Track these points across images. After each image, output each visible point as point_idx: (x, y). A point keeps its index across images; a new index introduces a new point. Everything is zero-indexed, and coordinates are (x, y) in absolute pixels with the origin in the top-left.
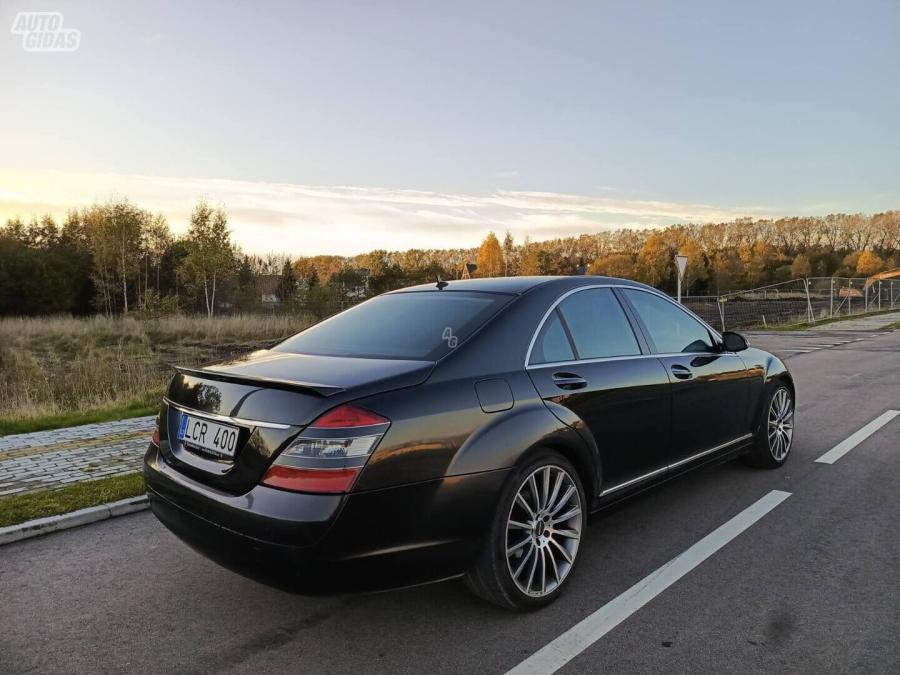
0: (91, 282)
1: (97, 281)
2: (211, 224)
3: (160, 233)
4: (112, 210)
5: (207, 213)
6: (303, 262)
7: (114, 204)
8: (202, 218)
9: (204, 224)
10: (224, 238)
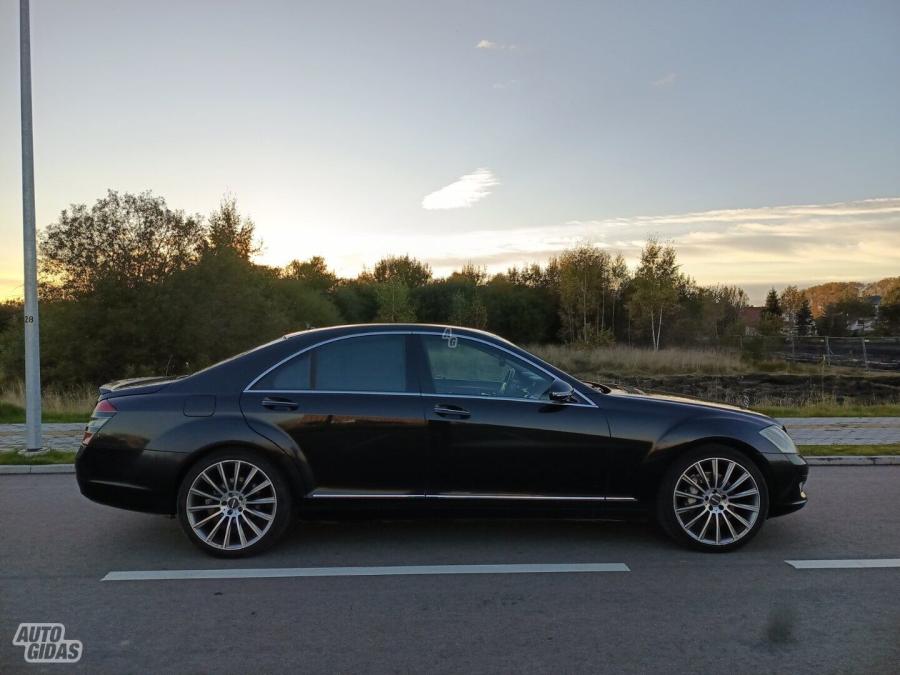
0: (558, 317)
1: (563, 317)
2: (659, 260)
3: (619, 272)
4: (577, 255)
5: (657, 249)
6: (791, 291)
7: (578, 249)
8: (652, 254)
9: (653, 262)
10: (672, 272)
